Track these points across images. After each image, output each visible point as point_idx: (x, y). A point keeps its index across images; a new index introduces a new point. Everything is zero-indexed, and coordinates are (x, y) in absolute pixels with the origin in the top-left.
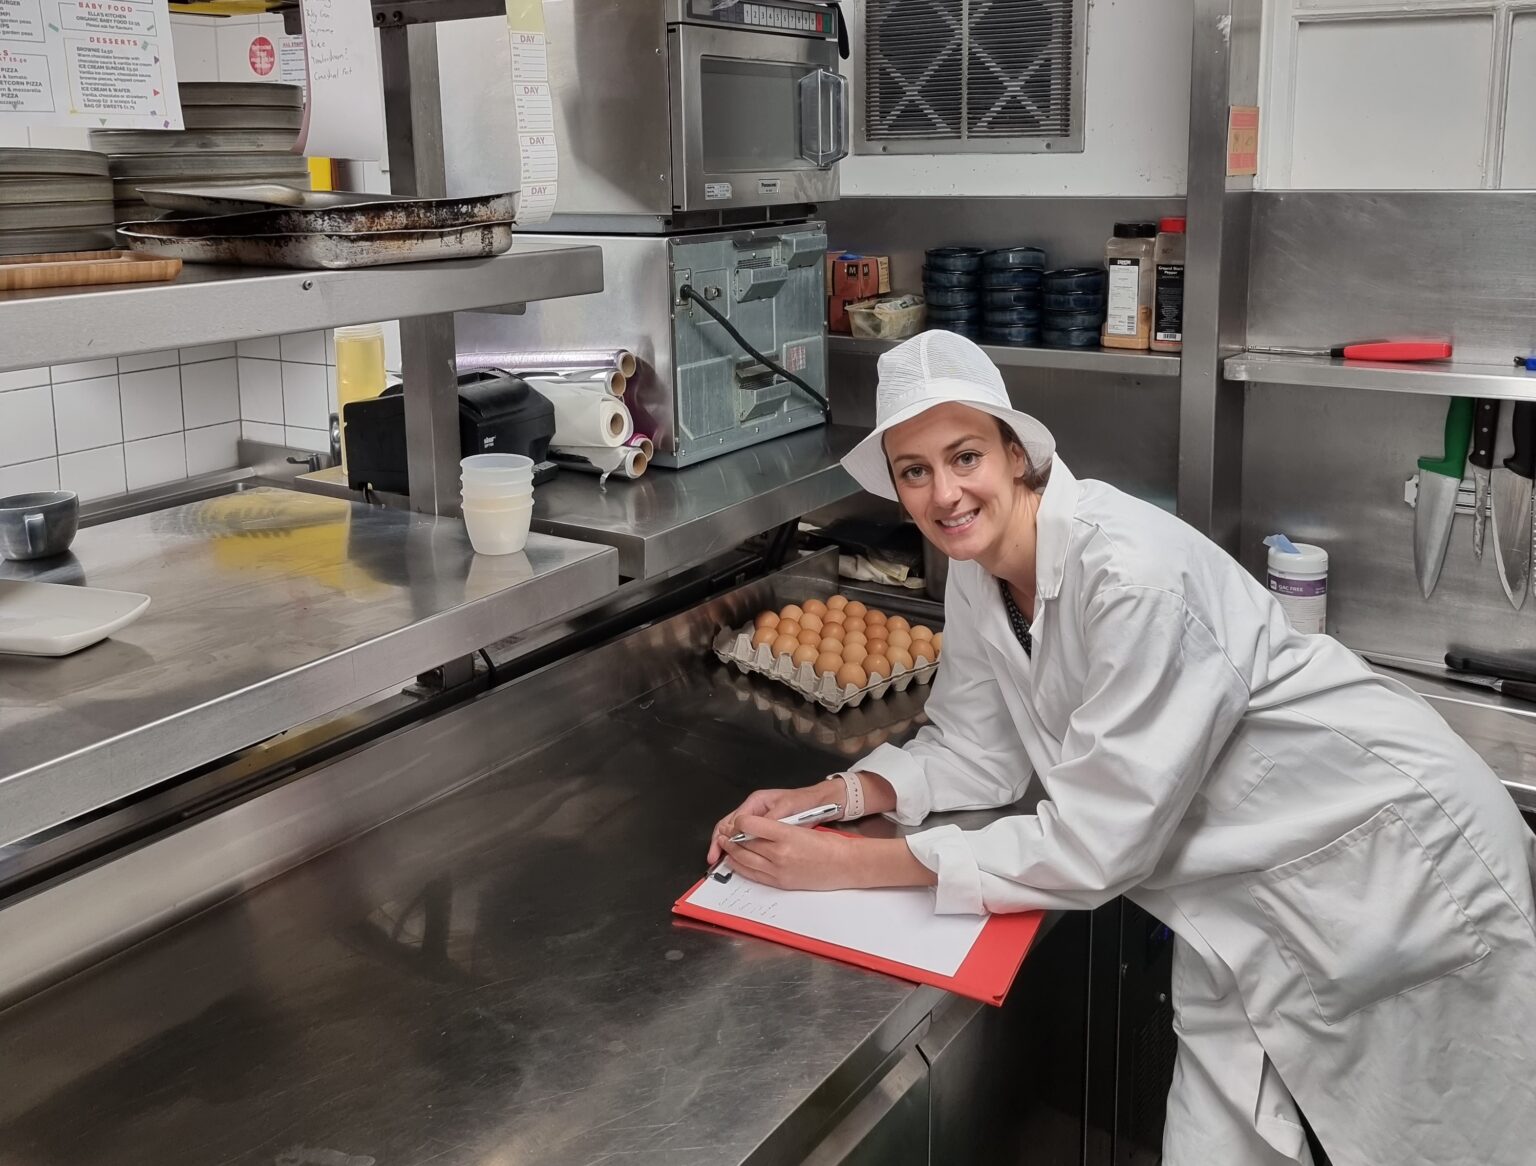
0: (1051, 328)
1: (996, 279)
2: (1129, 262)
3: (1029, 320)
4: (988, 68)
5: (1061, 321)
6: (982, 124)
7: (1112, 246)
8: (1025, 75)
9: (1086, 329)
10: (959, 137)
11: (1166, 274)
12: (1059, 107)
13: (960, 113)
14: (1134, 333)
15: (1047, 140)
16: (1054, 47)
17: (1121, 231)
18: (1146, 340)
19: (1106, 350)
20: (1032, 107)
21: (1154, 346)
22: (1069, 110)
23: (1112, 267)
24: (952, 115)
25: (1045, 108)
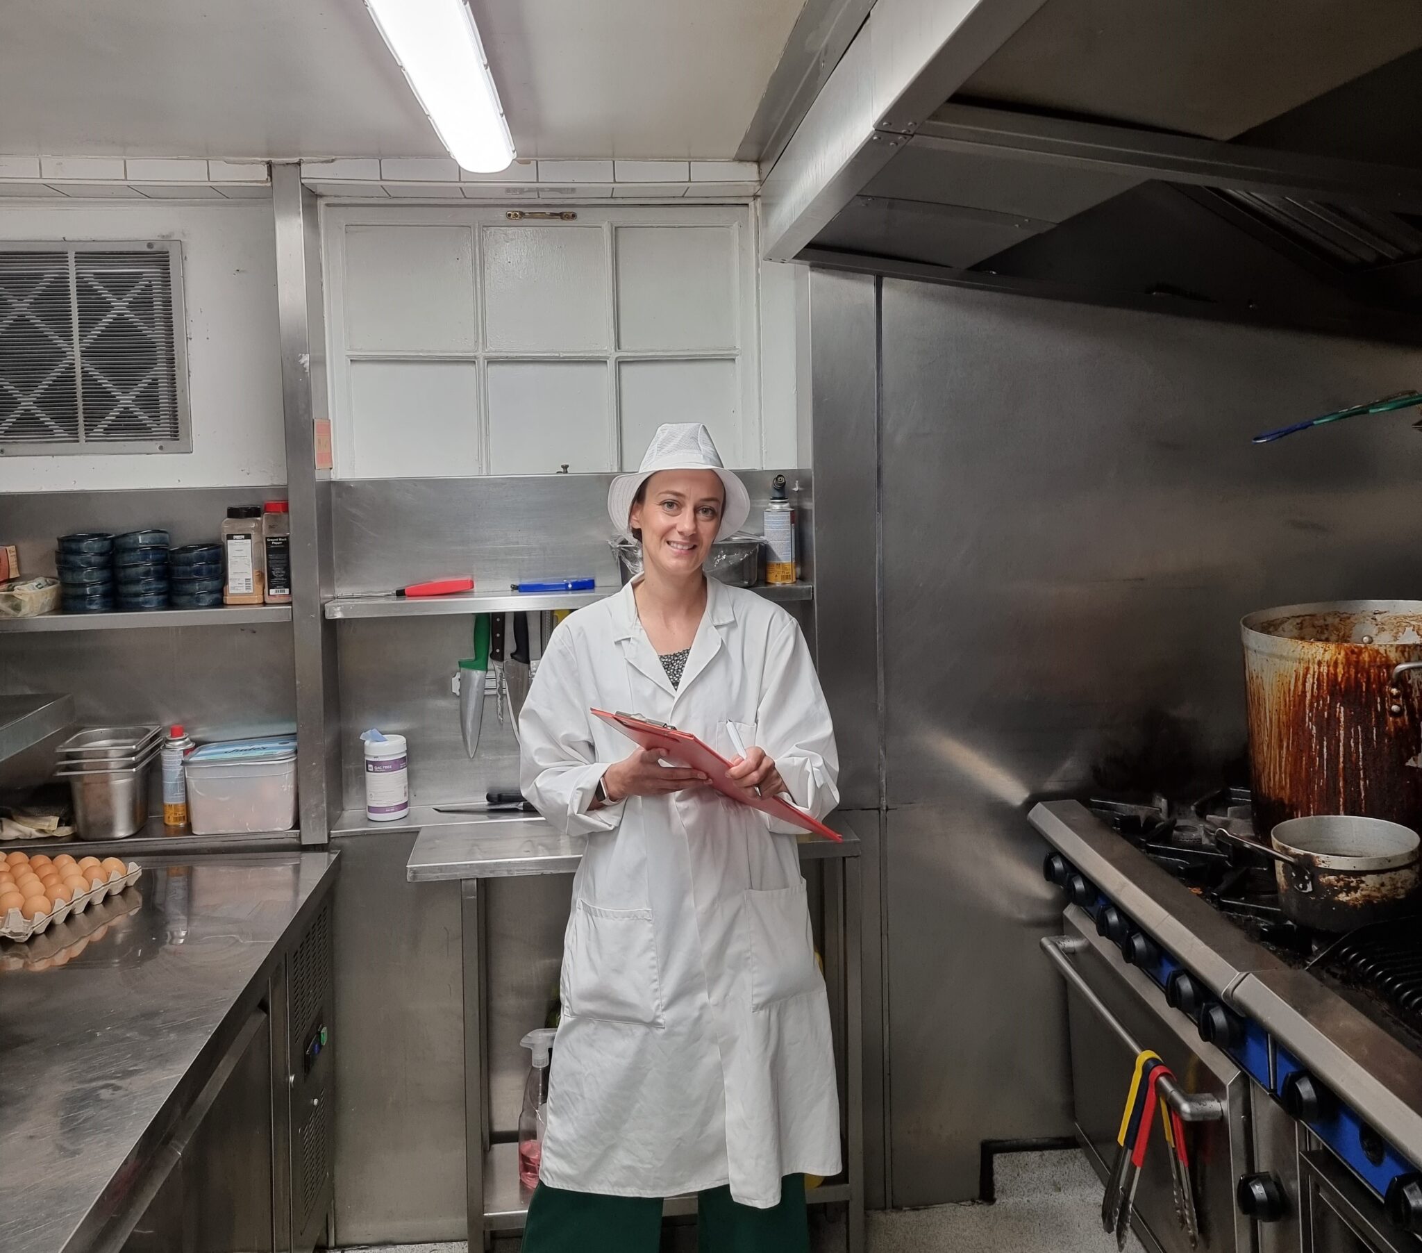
0: (180, 594)
1: (128, 558)
2: (243, 537)
3: (160, 589)
4: (100, 384)
5: (189, 588)
6: (99, 430)
7: (228, 525)
8: (136, 391)
9: (211, 592)
10: (78, 441)
11: (274, 545)
12: (168, 417)
13: (77, 421)
14: (251, 591)
15: (160, 443)
16: (160, 369)
17: (233, 513)
18: (261, 596)
19: (229, 607)
20: (143, 417)
21: (268, 600)
22: (177, 420)
23: (229, 541)
24: (69, 424)
25: (155, 417)
